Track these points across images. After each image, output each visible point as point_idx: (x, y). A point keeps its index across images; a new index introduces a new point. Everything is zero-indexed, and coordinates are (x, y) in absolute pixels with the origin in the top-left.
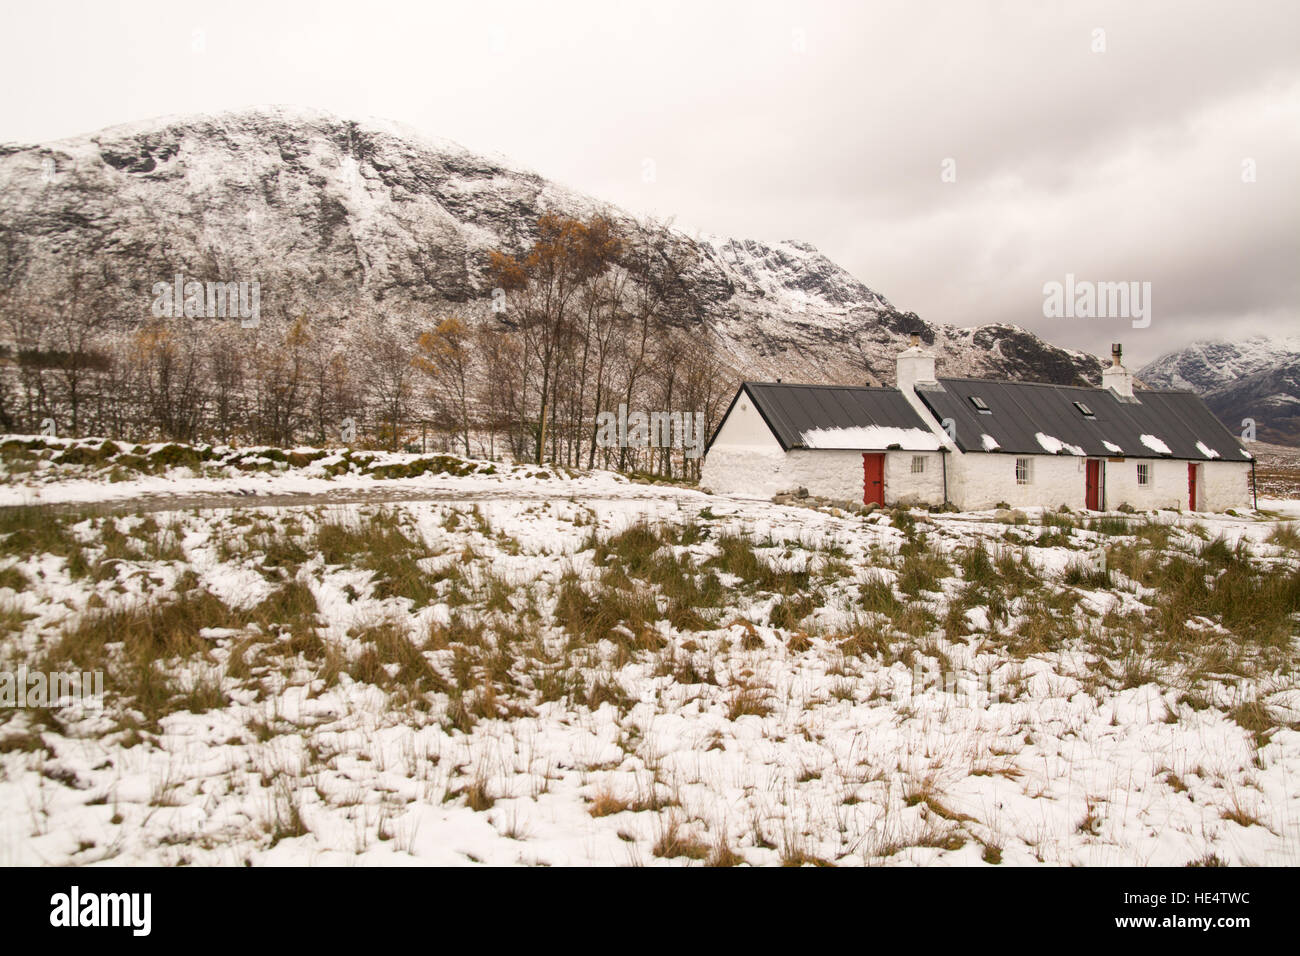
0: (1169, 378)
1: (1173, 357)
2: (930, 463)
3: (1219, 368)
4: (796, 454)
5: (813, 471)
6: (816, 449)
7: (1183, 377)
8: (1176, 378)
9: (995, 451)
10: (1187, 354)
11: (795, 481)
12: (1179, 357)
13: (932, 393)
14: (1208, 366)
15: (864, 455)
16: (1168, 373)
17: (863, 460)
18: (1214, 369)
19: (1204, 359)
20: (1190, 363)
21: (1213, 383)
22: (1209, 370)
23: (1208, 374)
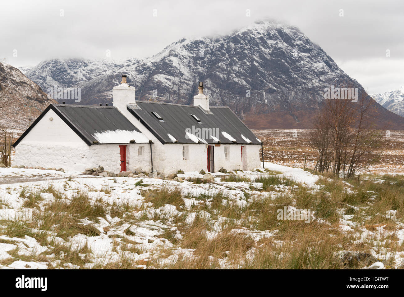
0: (44, 79)
1: (47, 65)
2: (145, 150)
3: (75, 73)
4: (94, 147)
5: (100, 157)
6: (103, 144)
7: (53, 77)
8: (49, 79)
9: (176, 143)
10: (56, 62)
11: (94, 162)
12: (51, 65)
13: (136, 110)
14: (69, 71)
15: (120, 146)
16: (44, 75)
17: (119, 149)
18: (72, 74)
19: (66, 67)
20: (57, 69)
21: (71, 82)
22: (69, 74)
23: (68, 77)
